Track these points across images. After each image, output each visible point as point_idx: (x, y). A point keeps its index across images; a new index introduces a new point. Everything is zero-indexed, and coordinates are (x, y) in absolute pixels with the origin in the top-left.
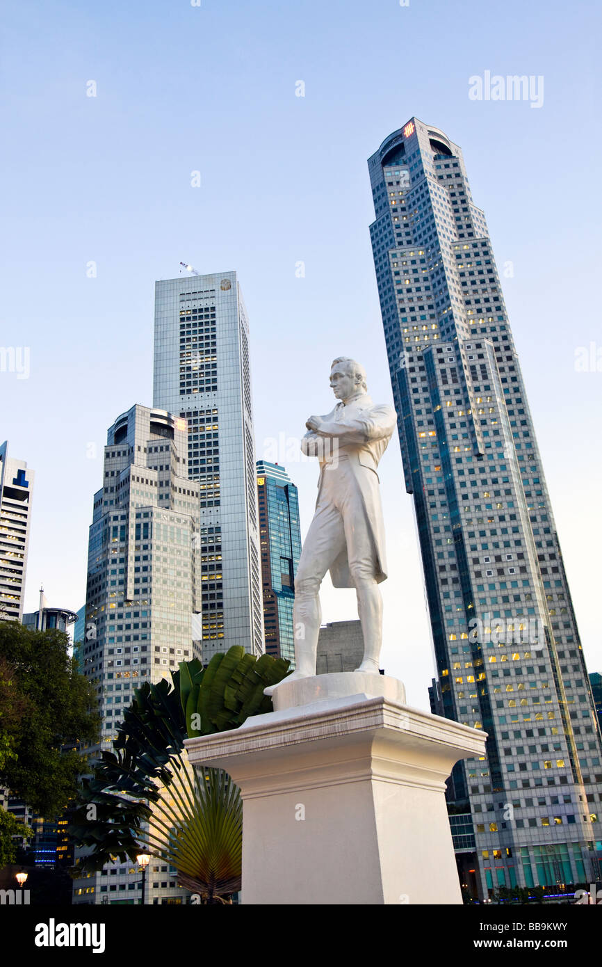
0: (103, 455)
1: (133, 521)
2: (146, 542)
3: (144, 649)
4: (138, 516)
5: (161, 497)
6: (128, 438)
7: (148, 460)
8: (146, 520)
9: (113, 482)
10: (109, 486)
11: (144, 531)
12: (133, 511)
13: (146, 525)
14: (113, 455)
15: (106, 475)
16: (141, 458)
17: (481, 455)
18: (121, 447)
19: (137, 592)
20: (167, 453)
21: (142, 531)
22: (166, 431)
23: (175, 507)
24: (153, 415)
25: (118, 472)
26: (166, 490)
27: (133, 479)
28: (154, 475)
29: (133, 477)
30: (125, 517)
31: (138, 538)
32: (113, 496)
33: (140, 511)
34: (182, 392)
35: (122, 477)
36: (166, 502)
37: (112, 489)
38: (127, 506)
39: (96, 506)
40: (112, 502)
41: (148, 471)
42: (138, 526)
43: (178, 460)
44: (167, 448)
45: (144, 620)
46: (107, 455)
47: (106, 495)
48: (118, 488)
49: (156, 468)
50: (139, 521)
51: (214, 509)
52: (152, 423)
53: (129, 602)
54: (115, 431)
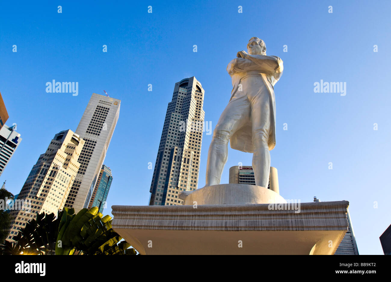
0: (50, 142)
1: (51, 169)
2: (52, 178)
4: (54, 168)
5: (65, 164)
6: (62, 140)
7: (66, 150)
8: (56, 170)
10: (48, 153)
11: (54, 174)
12: (52, 165)
13: (55, 172)
15: (48, 149)
16: (63, 148)
17: (178, 187)
18: (58, 142)
19: (41, 195)
20: (73, 150)
22: (76, 142)
23: (69, 169)
24: (74, 135)
25: (53, 150)
26: (67, 162)
27: (58, 154)
28: (66, 156)
30: (49, 167)
31: (50, 175)
32: (47, 158)
33: (55, 166)
34: (87, 132)
35: (54, 152)
36: (66, 166)
37: (48, 155)
38: (51, 163)
39: (40, 159)
41: (64, 153)
42: (52, 171)
43: (76, 153)
44: (74, 148)
45: (40, 206)
46: (52, 143)
47: (45, 156)
48: (50, 155)
49: (67, 154)
50: (53, 170)
51: (82, 175)
52: (72, 138)
53: (37, 197)
54: (57, 136)
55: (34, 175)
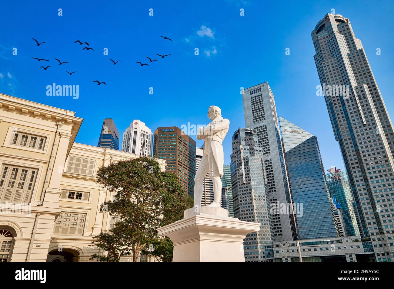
0: (232, 144)
1: (243, 161)
2: (247, 166)
3: (250, 196)
4: (244, 159)
5: (251, 153)
6: (238, 138)
8: (247, 160)
9: (235, 151)
10: (234, 152)
11: (247, 163)
12: (242, 158)
13: (247, 162)
14: (235, 143)
15: (233, 149)
16: (243, 142)
17: (365, 125)
18: (237, 141)
19: (246, 181)
20: (251, 140)
21: (246, 164)
22: (250, 134)
23: (256, 155)
24: (245, 130)
25: (237, 148)
26: (252, 151)
27: (242, 149)
28: (248, 147)
29: (241, 149)
30: (240, 160)
31: (245, 166)
32: (236, 155)
33: (244, 158)
34: (254, 122)
35: (238, 149)
36: (252, 154)
37: (235, 153)
38: (240, 157)
39: (231, 158)
40: (236, 157)
41: (246, 146)
42: (244, 162)
43: (255, 142)
44: (251, 139)
45: (250, 188)
46: (233, 143)
47: (234, 155)
48: (237, 152)
49: (248, 145)
50: (245, 161)
51: (268, 154)
52: (245, 132)
53: (244, 184)
54: (234, 136)
55: (235, 170)
